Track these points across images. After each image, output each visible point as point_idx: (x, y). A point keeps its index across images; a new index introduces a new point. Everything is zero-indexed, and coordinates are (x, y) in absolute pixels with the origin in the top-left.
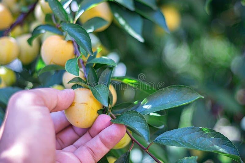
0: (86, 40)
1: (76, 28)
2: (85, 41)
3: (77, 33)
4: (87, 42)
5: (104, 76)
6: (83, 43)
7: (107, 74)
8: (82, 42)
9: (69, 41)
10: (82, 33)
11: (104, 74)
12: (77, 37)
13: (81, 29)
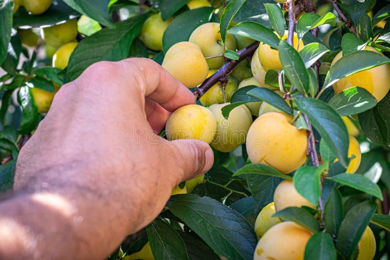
0: (340, 137)
1: (324, 110)
2: (337, 138)
3: (323, 119)
4: (340, 140)
5: (356, 214)
6: (334, 141)
7: (361, 212)
8: (332, 138)
9: (302, 130)
10: (333, 121)
11: (357, 211)
12: (322, 127)
13: (333, 114)
